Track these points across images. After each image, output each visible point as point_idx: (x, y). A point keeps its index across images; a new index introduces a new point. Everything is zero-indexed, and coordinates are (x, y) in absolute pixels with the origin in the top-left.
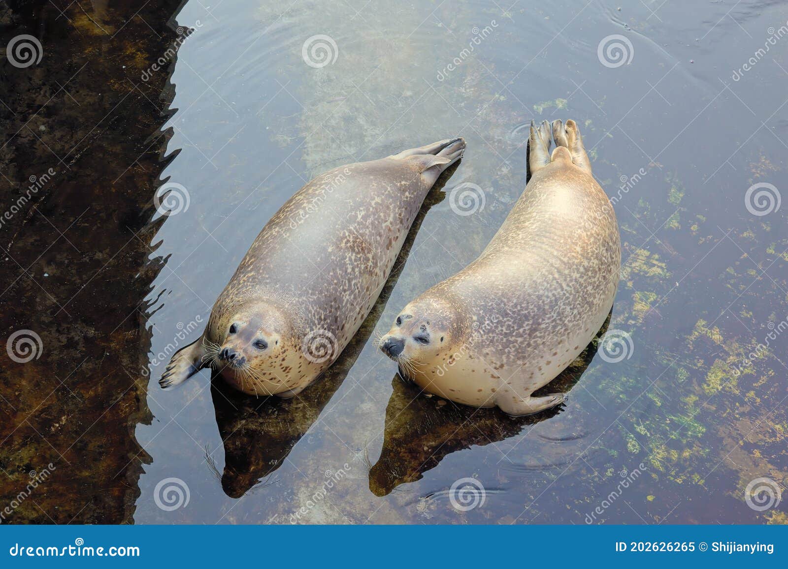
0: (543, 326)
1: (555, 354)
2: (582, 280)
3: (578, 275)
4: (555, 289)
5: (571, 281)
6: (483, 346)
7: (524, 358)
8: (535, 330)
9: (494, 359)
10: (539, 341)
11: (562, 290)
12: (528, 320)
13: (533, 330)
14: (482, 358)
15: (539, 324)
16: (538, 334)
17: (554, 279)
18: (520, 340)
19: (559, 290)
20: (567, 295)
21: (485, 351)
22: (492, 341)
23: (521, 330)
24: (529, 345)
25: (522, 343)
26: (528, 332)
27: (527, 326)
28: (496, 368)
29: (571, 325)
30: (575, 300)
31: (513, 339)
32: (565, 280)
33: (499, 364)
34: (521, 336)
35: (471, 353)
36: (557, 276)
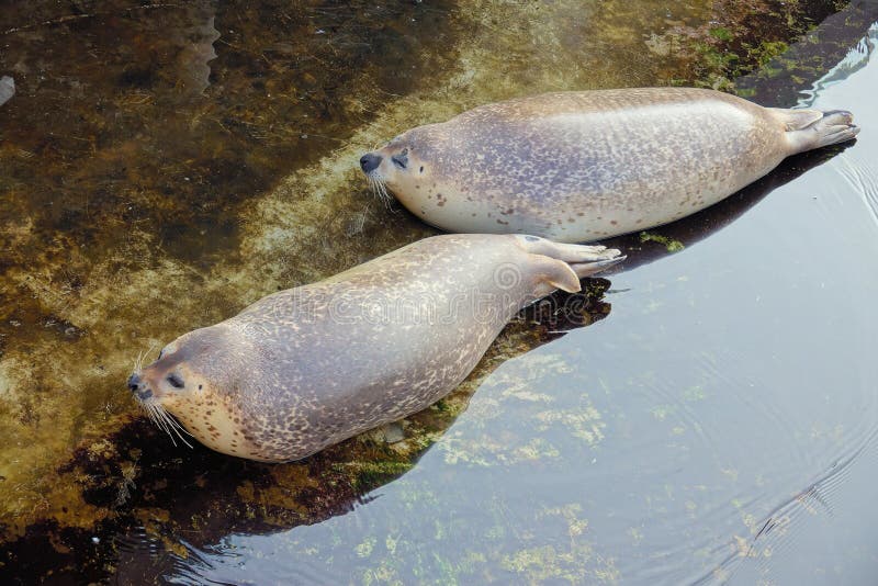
0: (571, 180)
1: (581, 215)
2: (640, 156)
3: (637, 150)
4: (601, 149)
5: (625, 150)
6: (488, 188)
7: (541, 207)
8: (559, 181)
9: (501, 203)
10: (562, 194)
11: (609, 152)
12: (554, 169)
13: (556, 181)
14: (485, 201)
15: (566, 176)
16: (562, 185)
17: (605, 139)
18: (539, 187)
19: (605, 152)
20: (613, 160)
21: (489, 193)
22: (500, 183)
23: (542, 177)
24: (549, 195)
25: (540, 190)
26: (550, 181)
27: (550, 174)
28: (503, 213)
29: (607, 191)
30: (621, 168)
31: (530, 184)
32: (618, 146)
33: (507, 209)
34: (541, 183)
35: (471, 195)
36: (609, 138)
